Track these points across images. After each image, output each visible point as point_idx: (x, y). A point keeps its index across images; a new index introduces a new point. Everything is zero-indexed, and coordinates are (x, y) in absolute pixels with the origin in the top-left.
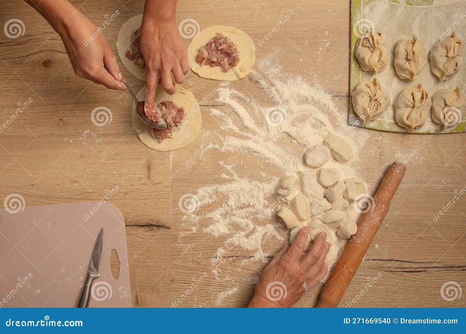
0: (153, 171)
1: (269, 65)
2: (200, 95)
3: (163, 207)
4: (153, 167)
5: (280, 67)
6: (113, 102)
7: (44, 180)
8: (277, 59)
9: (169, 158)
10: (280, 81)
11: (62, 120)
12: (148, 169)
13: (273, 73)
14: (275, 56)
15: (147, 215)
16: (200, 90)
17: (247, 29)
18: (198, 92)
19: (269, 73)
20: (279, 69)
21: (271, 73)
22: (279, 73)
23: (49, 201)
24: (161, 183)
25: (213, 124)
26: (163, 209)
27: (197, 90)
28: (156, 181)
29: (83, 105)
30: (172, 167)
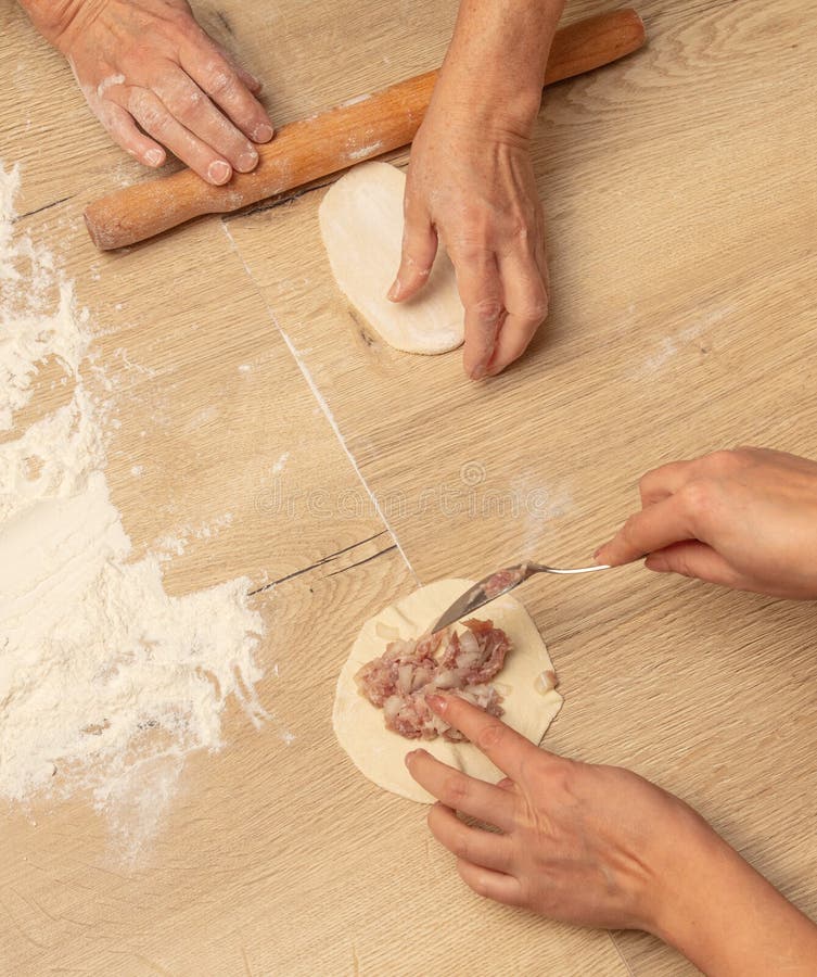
0: (352, 333)
1: (138, 795)
2: (321, 602)
3: (271, 262)
4: (355, 345)
5: (100, 806)
6: (579, 464)
7: (651, 183)
8: (120, 826)
9: (321, 388)
10: (78, 763)
11: (703, 351)
12: (368, 336)
13: (112, 775)
14: (130, 834)
15: (307, 223)
16: (326, 617)
17: (271, 880)
18: (331, 609)
19: (128, 769)
20: (98, 798)
21: (122, 771)
22: (90, 786)
23: (604, 141)
24: (308, 316)
25: (235, 537)
26: (269, 255)
27: (340, 612)
28: (327, 314)
29: (664, 416)
30: (298, 367)
